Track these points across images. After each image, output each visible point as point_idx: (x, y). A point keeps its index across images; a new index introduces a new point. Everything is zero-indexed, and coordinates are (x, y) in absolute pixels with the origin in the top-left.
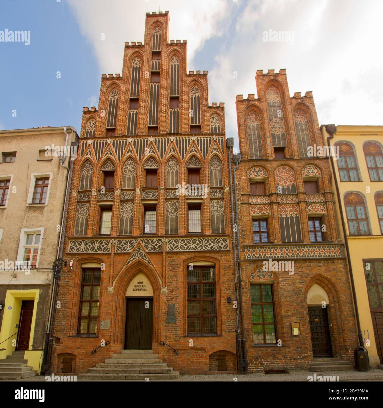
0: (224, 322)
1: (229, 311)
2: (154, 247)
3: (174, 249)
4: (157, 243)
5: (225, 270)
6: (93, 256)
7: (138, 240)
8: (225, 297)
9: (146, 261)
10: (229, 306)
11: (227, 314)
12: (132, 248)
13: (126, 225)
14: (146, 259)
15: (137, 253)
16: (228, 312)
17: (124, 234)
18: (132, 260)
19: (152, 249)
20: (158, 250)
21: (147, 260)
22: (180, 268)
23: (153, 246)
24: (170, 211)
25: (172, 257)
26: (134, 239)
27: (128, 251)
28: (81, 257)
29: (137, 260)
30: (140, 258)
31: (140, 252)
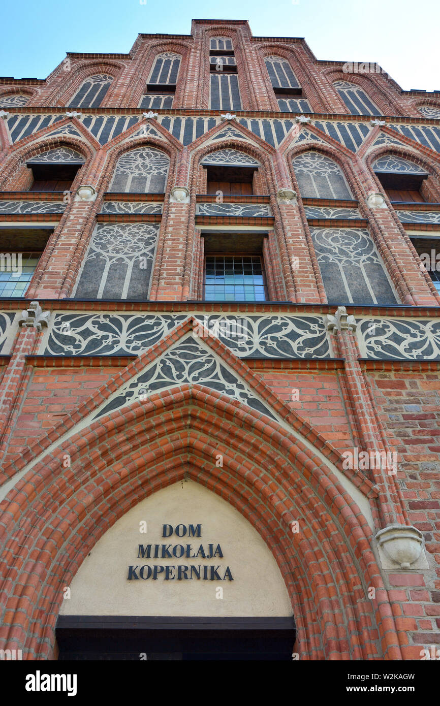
2: (284, 345)
3: (404, 353)
4: (300, 332)
7: (182, 317)
9: (236, 397)
12: (146, 345)
13: (116, 278)
14: (238, 391)
15: (175, 362)
18: (142, 392)
21: (243, 395)
23: (274, 338)
24: (337, 251)
25: (401, 386)
26: (158, 314)
27: (121, 352)
30: (195, 383)
31: (194, 361)
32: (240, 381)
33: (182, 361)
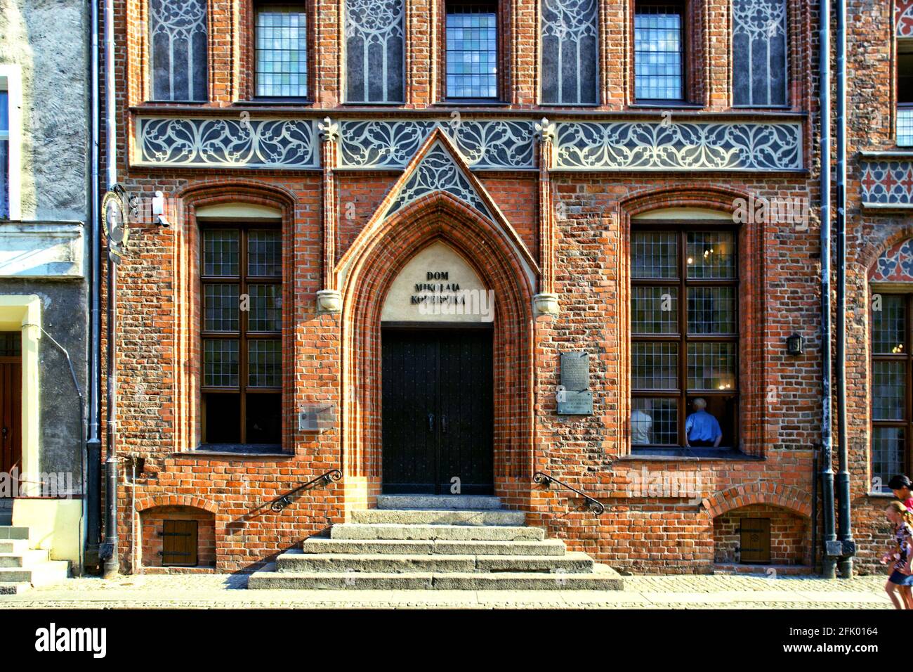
0: (773, 415)
1: (793, 380)
2: (502, 154)
3: (583, 161)
4: (514, 138)
5: (782, 243)
6: (243, 180)
7: (431, 124)
8: (779, 334)
9: (468, 201)
10: (793, 365)
11: (784, 389)
12: (408, 154)
13: (376, 65)
14: (469, 196)
15: (429, 170)
16: (790, 384)
17: (366, 101)
18: (410, 197)
19: (492, 159)
20: (517, 163)
21: (473, 199)
22: (606, 229)
23: (496, 146)
24: (560, 17)
25: (573, 190)
26: (414, 122)
27: (392, 162)
28: (196, 183)
29: (430, 196)
30: (442, 189)
31: (441, 169)
32: (471, 187)
33: (433, 168)
